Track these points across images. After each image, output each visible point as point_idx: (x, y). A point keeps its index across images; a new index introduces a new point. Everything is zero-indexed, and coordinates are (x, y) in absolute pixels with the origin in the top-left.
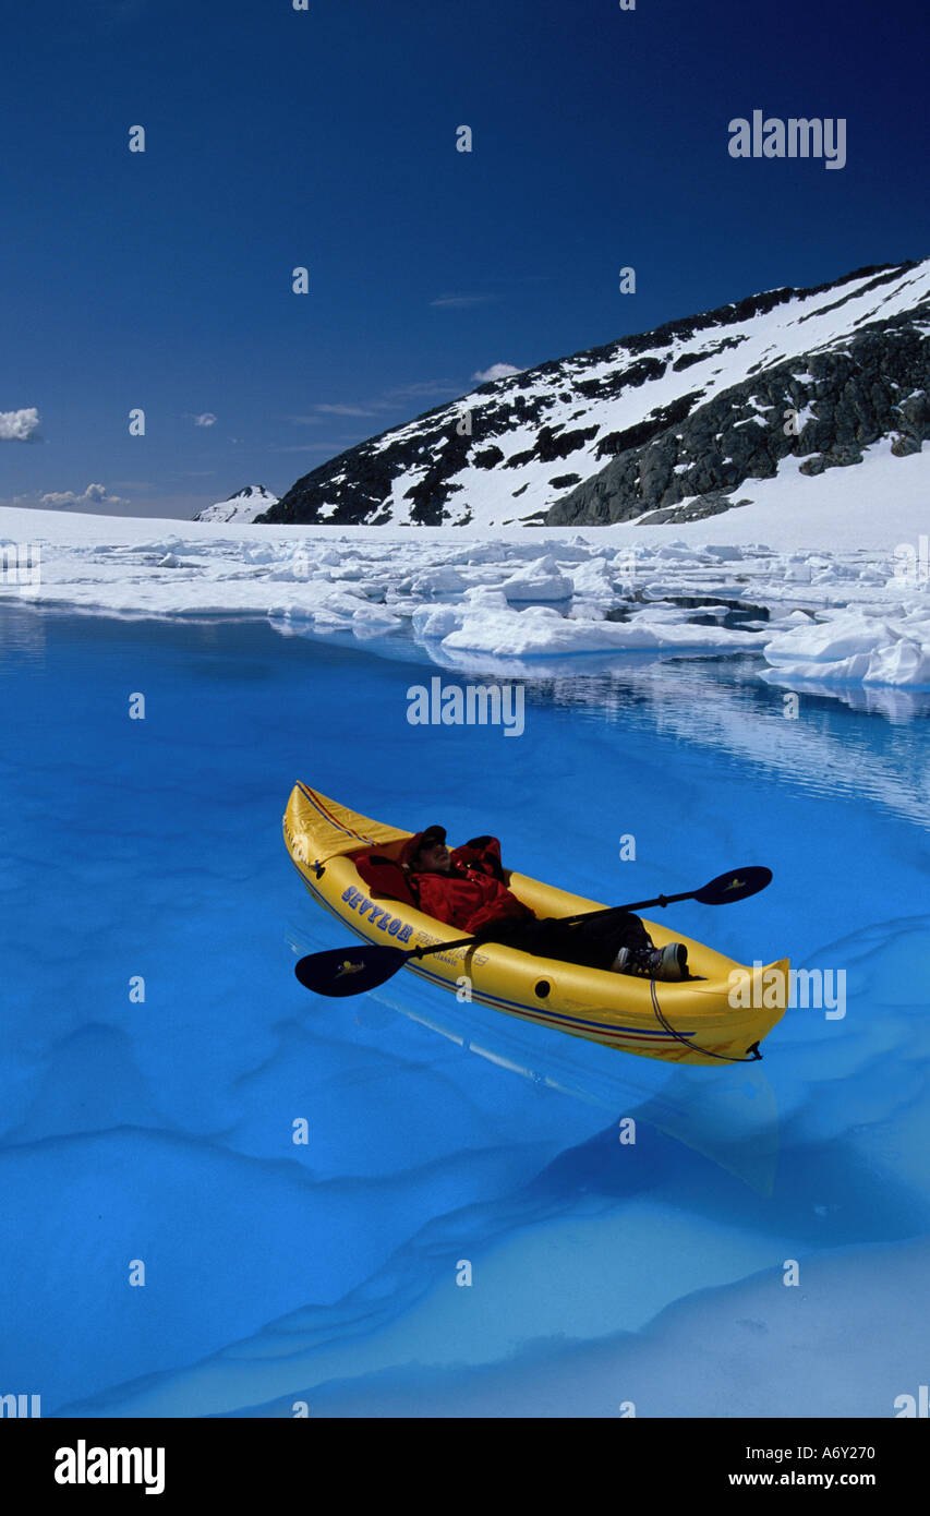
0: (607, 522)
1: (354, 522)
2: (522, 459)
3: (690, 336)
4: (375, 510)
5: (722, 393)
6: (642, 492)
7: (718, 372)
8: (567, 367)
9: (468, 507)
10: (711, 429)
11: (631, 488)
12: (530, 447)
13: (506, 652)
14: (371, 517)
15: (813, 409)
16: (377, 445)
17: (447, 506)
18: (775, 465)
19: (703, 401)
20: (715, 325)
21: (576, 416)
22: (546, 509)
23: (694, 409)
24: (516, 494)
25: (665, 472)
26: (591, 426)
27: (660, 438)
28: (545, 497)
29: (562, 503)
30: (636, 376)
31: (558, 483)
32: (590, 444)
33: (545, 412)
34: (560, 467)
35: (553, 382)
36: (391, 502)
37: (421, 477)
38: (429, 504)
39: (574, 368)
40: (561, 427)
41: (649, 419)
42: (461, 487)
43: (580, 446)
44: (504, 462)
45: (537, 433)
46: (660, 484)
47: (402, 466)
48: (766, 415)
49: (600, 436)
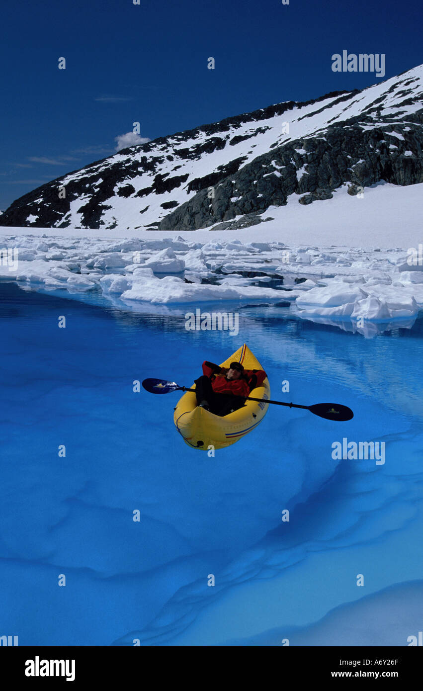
0: (194, 228)
1: (48, 226)
2: (145, 192)
3: (239, 126)
4: (60, 219)
5: (257, 158)
6: (212, 212)
7: (254, 146)
8: (170, 141)
9: (114, 219)
10: (251, 178)
11: (207, 210)
12: (150, 186)
13: (158, 301)
14: (58, 223)
15: (306, 169)
16: (61, 182)
17: (102, 218)
18: (286, 199)
19: (246, 162)
20: (253, 120)
21: (176, 169)
22: (159, 220)
23: (242, 166)
24: (142, 212)
25: (225, 201)
26: (184, 174)
27: (223, 182)
28: (159, 214)
29: (168, 217)
30: (209, 147)
31: (166, 206)
32: (184, 185)
33: (159, 166)
34: (167, 197)
35: (163, 149)
36: (70, 215)
37: (87, 201)
38: (92, 217)
39: (174, 141)
40: (168, 174)
41: (217, 171)
42: (110, 207)
43: (178, 185)
44: (135, 194)
45: (154, 177)
46: (223, 208)
47: (76, 194)
48: (280, 171)
49: (189, 180)
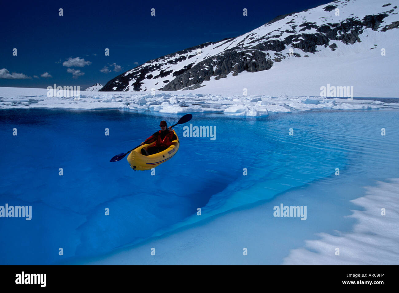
0: (176, 90)
1: (121, 91)
2: (157, 77)
3: (191, 51)
4: (125, 88)
5: (198, 63)
6: (182, 84)
7: (197, 59)
9: (146, 87)
10: (197, 71)
11: (181, 83)
12: (158, 74)
14: (124, 90)
15: (217, 67)
16: (125, 74)
17: (141, 87)
18: (210, 78)
19: (194, 65)
20: (196, 49)
21: (168, 68)
22: (162, 87)
23: (193, 66)
24: (156, 84)
25: (188, 80)
26: (171, 70)
27: (186, 72)
28: (162, 85)
29: (166, 86)
30: (180, 59)
31: (165, 82)
32: (171, 74)
33: (161, 67)
34: (165, 78)
35: (163, 61)
36: (129, 87)
37: (135, 81)
38: (137, 87)
39: (167, 58)
40: (165, 70)
41: (183, 68)
42: (144, 83)
43: (169, 74)
44: (153, 78)
45: (160, 71)
46: (187, 82)
47: (131, 79)
48: (207, 68)
49: (173, 72)
